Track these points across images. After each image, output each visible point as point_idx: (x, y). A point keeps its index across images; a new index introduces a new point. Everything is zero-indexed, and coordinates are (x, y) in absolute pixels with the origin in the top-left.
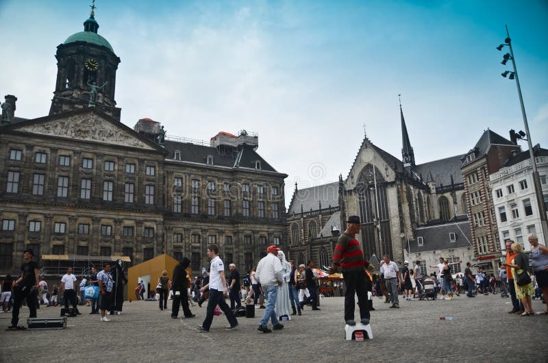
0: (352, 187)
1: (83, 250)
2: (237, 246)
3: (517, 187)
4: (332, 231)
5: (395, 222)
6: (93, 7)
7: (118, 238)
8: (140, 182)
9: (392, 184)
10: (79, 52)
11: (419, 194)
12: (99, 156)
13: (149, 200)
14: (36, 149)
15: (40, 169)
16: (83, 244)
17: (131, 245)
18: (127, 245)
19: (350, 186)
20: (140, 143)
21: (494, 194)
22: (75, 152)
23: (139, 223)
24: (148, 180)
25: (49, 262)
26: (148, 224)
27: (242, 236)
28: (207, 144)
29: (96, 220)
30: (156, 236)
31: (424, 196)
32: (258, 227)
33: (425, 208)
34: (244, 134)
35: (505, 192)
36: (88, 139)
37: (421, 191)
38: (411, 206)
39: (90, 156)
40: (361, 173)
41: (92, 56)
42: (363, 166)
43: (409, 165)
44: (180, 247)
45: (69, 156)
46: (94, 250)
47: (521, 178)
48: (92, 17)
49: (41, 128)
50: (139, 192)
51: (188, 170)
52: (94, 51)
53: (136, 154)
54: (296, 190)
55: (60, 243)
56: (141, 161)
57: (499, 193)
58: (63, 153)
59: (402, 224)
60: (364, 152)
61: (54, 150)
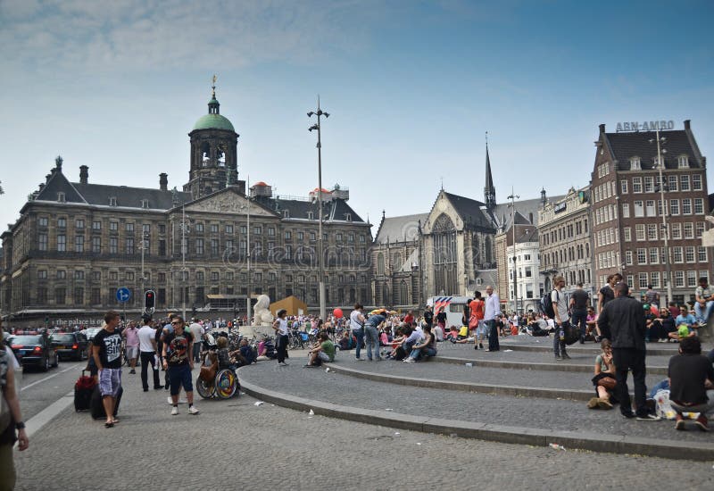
0: (428, 232)
1: (230, 291)
4: (412, 268)
5: (461, 264)
6: (214, 88)
8: (265, 241)
9: (460, 232)
10: (212, 136)
12: (236, 223)
14: (197, 222)
15: (199, 235)
16: (230, 286)
17: (260, 286)
19: (427, 230)
20: (264, 211)
22: (221, 222)
23: (265, 271)
24: (270, 239)
25: (212, 300)
26: (271, 271)
27: (336, 276)
28: (307, 199)
30: (277, 279)
34: (337, 189)
36: (229, 212)
38: (475, 252)
39: (231, 224)
40: (437, 221)
42: (439, 214)
43: (485, 207)
44: (290, 285)
45: (218, 225)
46: (237, 291)
48: (214, 98)
49: (199, 207)
51: (295, 226)
52: (223, 135)
53: (261, 220)
54: (384, 218)
55: (216, 286)
56: (265, 225)
58: (214, 223)
59: (466, 267)
60: (440, 201)
61: (208, 221)
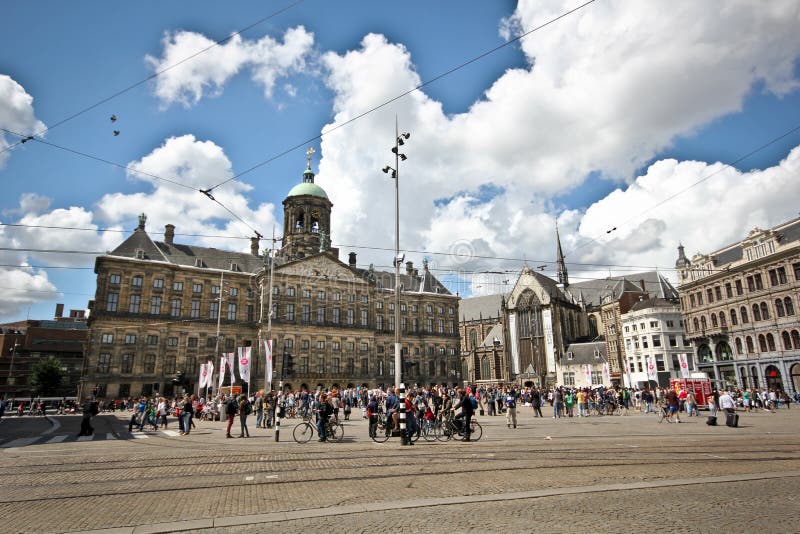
0: (512, 307)
2: (423, 356)
3: (639, 327)
4: (494, 342)
6: (310, 159)
7: (344, 351)
8: (358, 308)
9: (547, 306)
10: (307, 203)
11: (570, 314)
12: (329, 289)
13: (364, 322)
14: (287, 286)
15: (289, 300)
17: (352, 356)
18: (349, 356)
19: (511, 305)
21: (624, 330)
22: (313, 287)
23: (358, 339)
24: (363, 307)
26: (364, 340)
29: (329, 338)
31: (575, 315)
32: (439, 340)
33: (576, 326)
35: (631, 329)
37: (573, 311)
38: (563, 325)
39: (323, 289)
40: (521, 296)
41: (316, 205)
42: (522, 289)
43: (562, 285)
45: (310, 291)
47: (642, 321)
48: (309, 169)
49: (290, 270)
50: (357, 316)
52: (317, 202)
53: (354, 288)
56: (358, 293)
57: (627, 329)
58: (306, 288)
59: (555, 341)
60: (524, 277)
61: (299, 286)
